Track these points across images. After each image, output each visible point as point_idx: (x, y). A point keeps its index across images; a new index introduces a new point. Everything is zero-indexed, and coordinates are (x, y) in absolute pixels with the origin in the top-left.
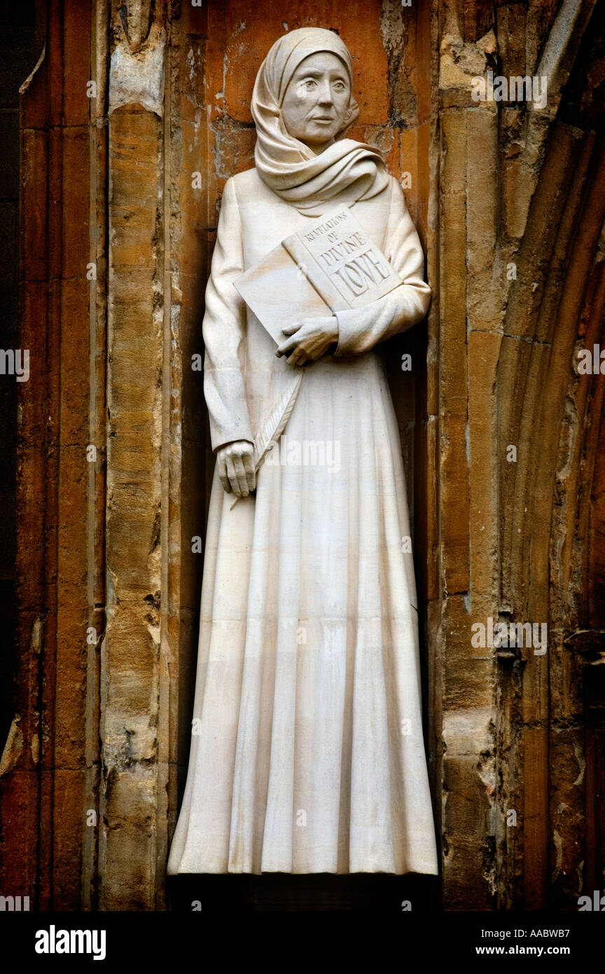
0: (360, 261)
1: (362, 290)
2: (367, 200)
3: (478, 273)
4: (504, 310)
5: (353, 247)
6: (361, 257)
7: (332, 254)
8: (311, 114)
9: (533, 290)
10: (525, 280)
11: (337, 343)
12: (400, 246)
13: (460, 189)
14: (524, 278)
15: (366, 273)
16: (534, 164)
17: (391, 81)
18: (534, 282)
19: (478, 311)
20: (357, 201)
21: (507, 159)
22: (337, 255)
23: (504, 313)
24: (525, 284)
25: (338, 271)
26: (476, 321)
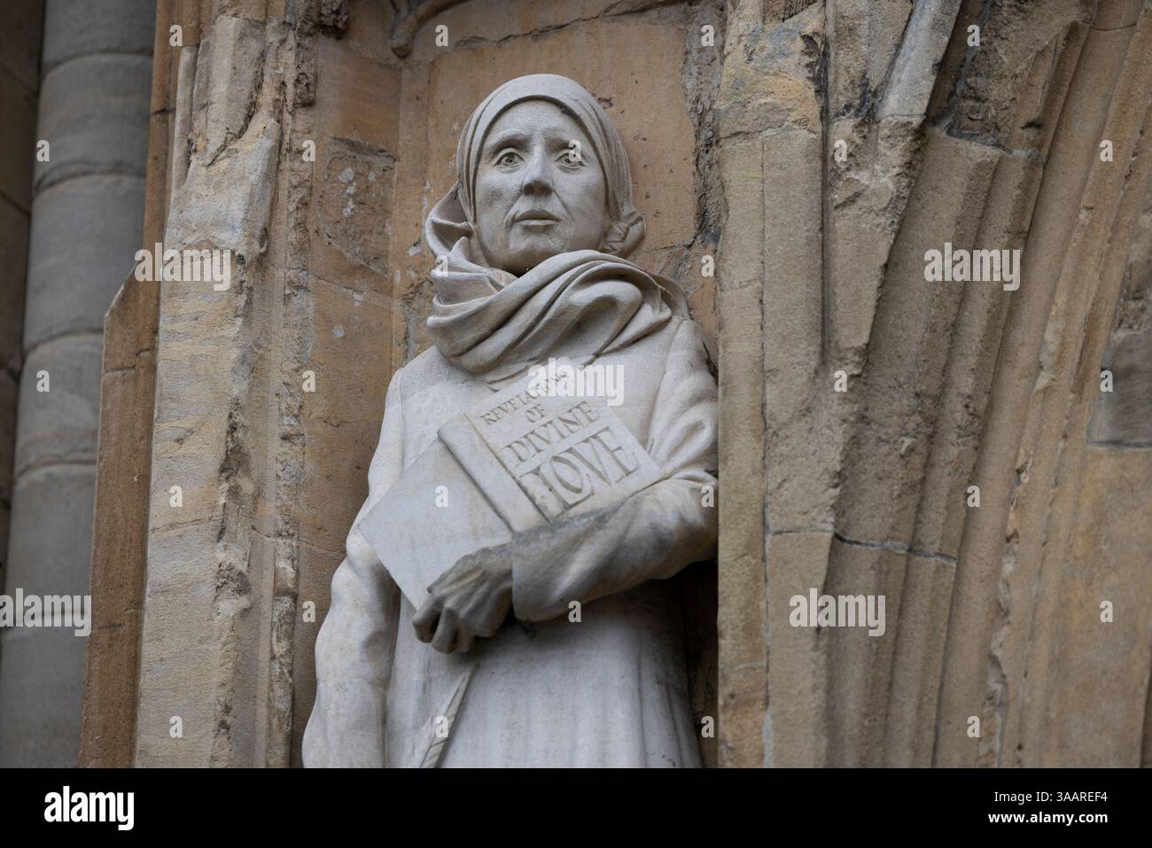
0: (585, 450)
1: (578, 497)
2: (617, 350)
3: (785, 425)
4: (836, 486)
5: (572, 427)
6: (586, 441)
7: (530, 441)
8: (512, 212)
9: (903, 451)
10: (886, 433)
11: (509, 592)
12: (672, 422)
13: (750, 277)
14: (884, 431)
15: (591, 466)
16: (886, 208)
17: (701, 167)
18: (904, 435)
19: (785, 494)
20: (597, 355)
21: (836, 207)
22: (539, 443)
23: (837, 491)
24: (887, 442)
25: (538, 468)
26: (781, 515)
